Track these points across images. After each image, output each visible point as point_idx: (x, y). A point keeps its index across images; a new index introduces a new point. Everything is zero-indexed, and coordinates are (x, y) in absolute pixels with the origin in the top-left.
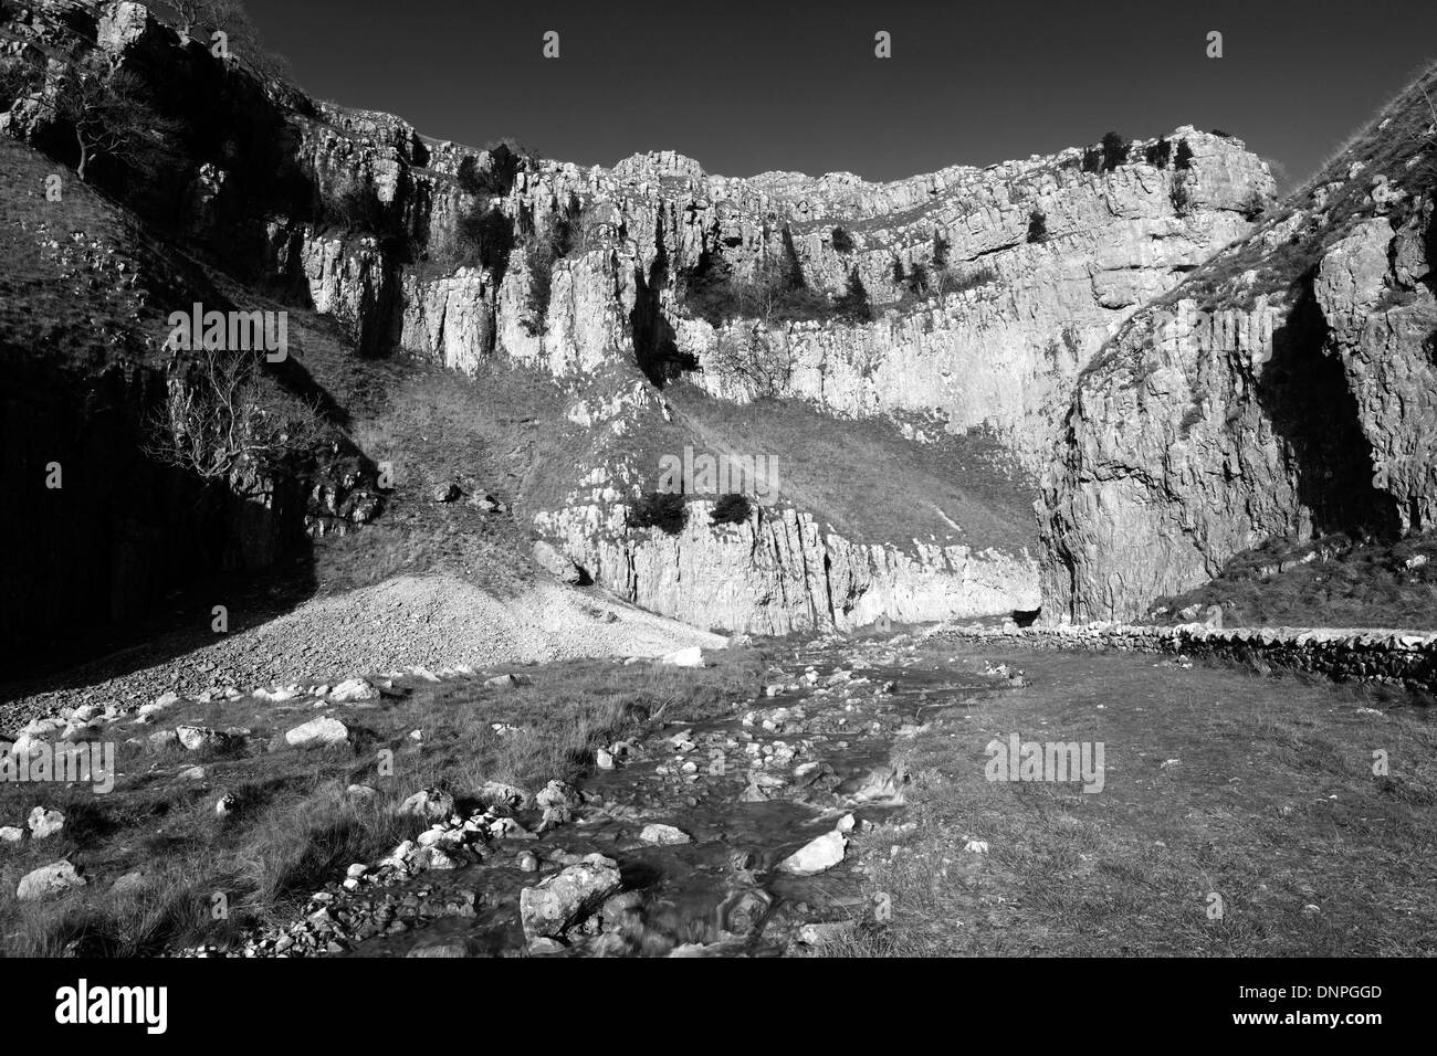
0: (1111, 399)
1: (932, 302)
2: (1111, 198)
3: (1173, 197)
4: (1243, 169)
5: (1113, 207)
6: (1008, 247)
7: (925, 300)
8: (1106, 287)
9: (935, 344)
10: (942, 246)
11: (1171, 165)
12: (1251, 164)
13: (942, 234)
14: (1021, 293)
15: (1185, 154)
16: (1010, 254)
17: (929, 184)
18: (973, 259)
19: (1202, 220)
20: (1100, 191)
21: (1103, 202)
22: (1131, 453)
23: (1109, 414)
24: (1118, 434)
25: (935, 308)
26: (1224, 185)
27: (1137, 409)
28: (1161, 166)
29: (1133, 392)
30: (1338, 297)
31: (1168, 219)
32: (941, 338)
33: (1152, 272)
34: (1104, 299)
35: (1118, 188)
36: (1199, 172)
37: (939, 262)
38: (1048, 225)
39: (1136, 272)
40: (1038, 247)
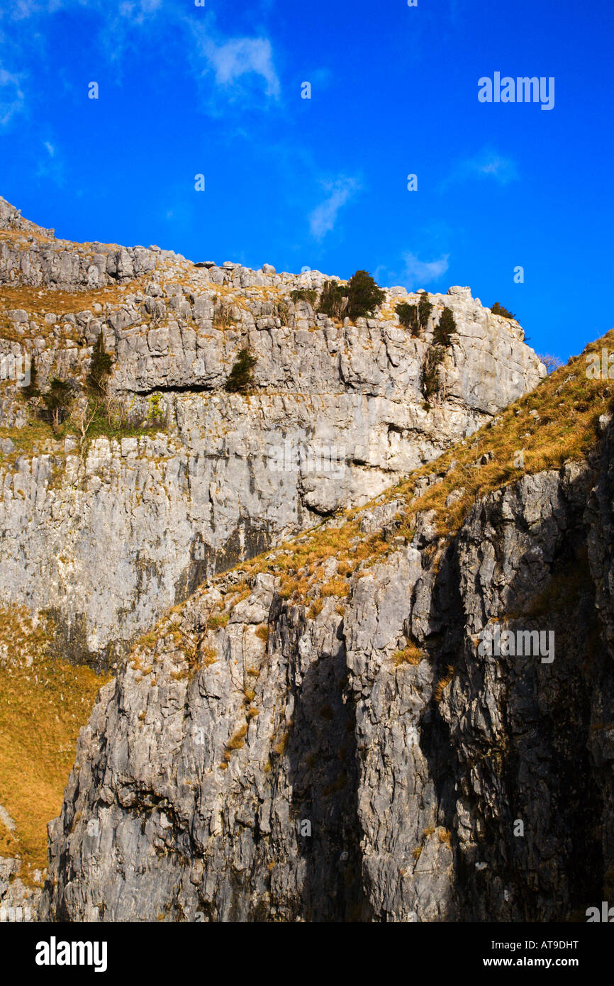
0: (156, 689)
1: (69, 442)
2: (345, 358)
3: (425, 379)
4: (514, 365)
5: (346, 372)
6: (196, 389)
7: (59, 437)
8: (316, 481)
9: (60, 510)
10: (102, 363)
11: (429, 337)
12: (526, 361)
13: (109, 342)
14: (201, 461)
15: (447, 326)
16: (199, 399)
17: (111, 262)
18: (143, 394)
19: (453, 419)
20: (333, 345)
21: (334, 361)
22: (163, 774)
23: (150, 711)
24: (154, 743)
25: (72, 453)
26: (488, 380)
27: (181, 713)
28: (415, 333)
29: (182, 685)
30: (361, 633)
31: (412, 406)
32: (71, 501)
33: (380, 474)
34: (310, 497)
35: (357, 348)
36: (460, 356)
37: (95, 386)
38: (256, 373)
39: (359, 470)
40: (236, 398)
